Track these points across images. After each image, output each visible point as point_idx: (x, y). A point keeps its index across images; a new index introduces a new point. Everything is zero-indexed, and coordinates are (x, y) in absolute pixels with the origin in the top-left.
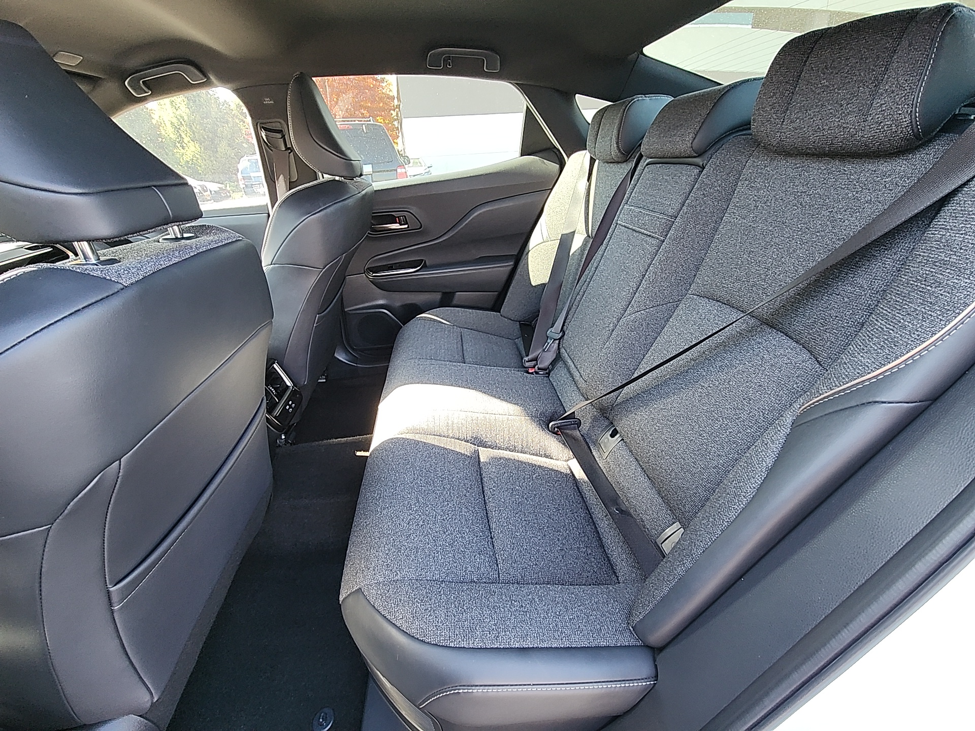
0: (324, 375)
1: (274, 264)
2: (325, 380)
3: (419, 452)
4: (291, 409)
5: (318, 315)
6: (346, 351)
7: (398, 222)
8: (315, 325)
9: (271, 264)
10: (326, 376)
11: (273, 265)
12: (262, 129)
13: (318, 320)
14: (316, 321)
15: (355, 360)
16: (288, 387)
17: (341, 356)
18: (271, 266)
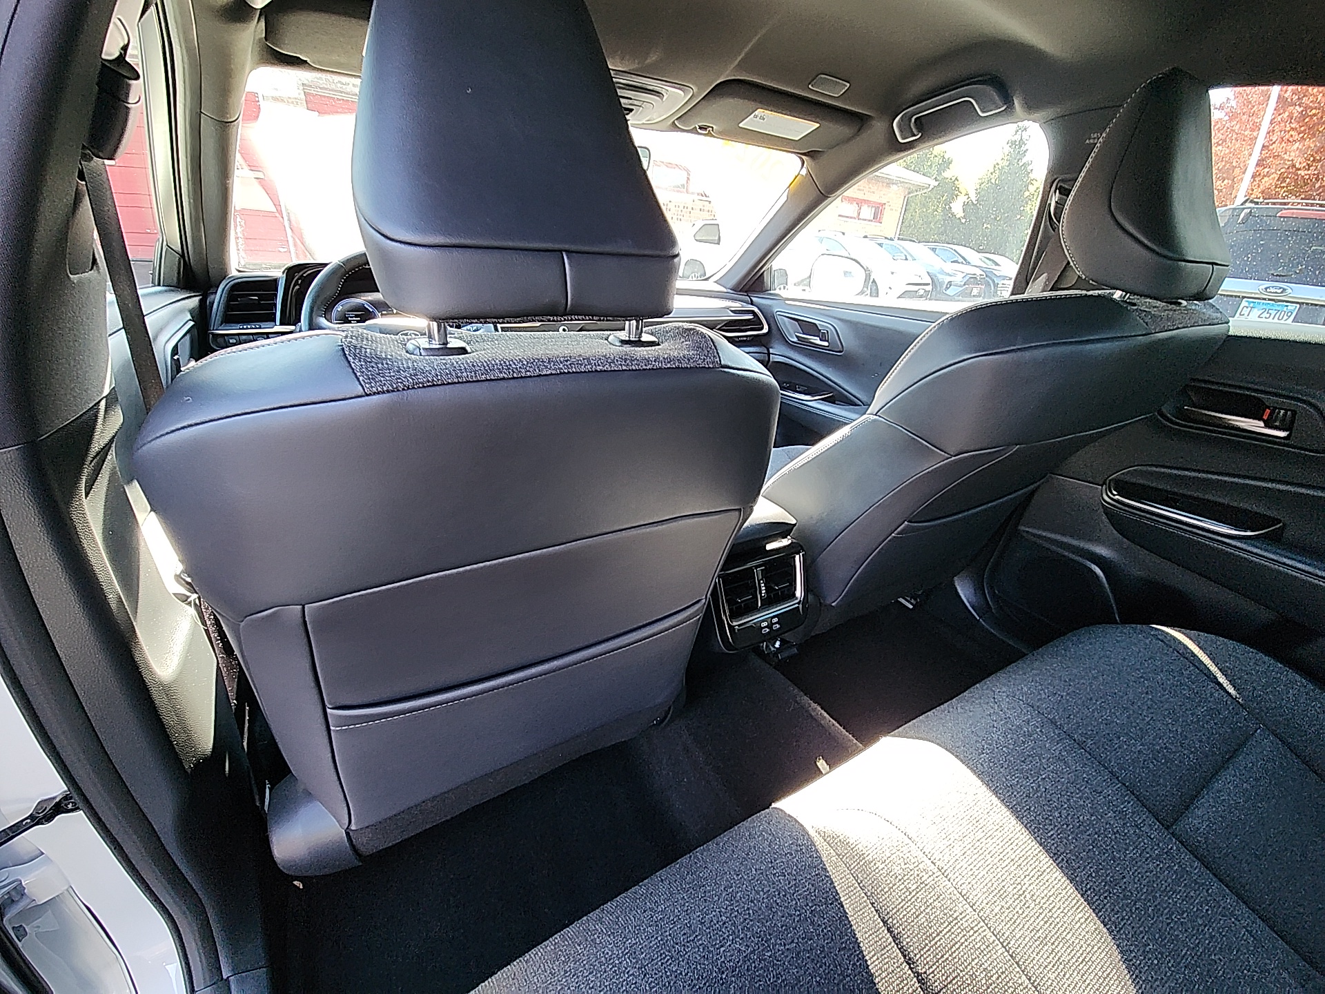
0: (915, 599)
1: (880, 416)
2: (911, 607)
3: (812, 923)
4: (768, 630)
5: (906, 523)
6: (979, 588)
7: (1265, 417)
8: (893, 535)
9: (876, 415)
10: (917, 602)
11: (877, 417)
12: (1058, 191)
13: (903, 530)
14: (899, 529)
15: (984, 609)
16: (794, 595)
17: (964, 590)
18: (875, 417)
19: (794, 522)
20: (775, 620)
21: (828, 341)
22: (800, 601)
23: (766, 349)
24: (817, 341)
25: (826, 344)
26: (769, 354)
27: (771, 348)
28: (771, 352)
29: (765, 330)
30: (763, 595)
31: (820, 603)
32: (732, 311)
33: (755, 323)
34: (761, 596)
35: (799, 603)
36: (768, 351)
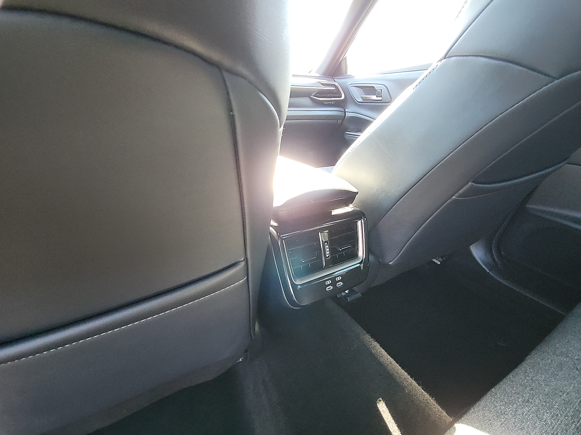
2: (439, 263)
5: (470, 183)
6: (488, 250)
8: (454, 197)
14: (461, 191)
15: (493, 266)
16: (356, 256)
19: (355, 190)
20: (339, 278)
21: (382, 97)
22: (362, 261)
23: (343, 109)
24: (374, 97)
25: (380, 98)
26: (345, 112)
27: (347, 108)
28: (346, 111)
29: (343, 97)
30: (327, 256)
31: (379, 262)
32: (321, 84)
33: (337, 93)
34: (326, 257)
35: (360, 263)
36: (345, 110)
